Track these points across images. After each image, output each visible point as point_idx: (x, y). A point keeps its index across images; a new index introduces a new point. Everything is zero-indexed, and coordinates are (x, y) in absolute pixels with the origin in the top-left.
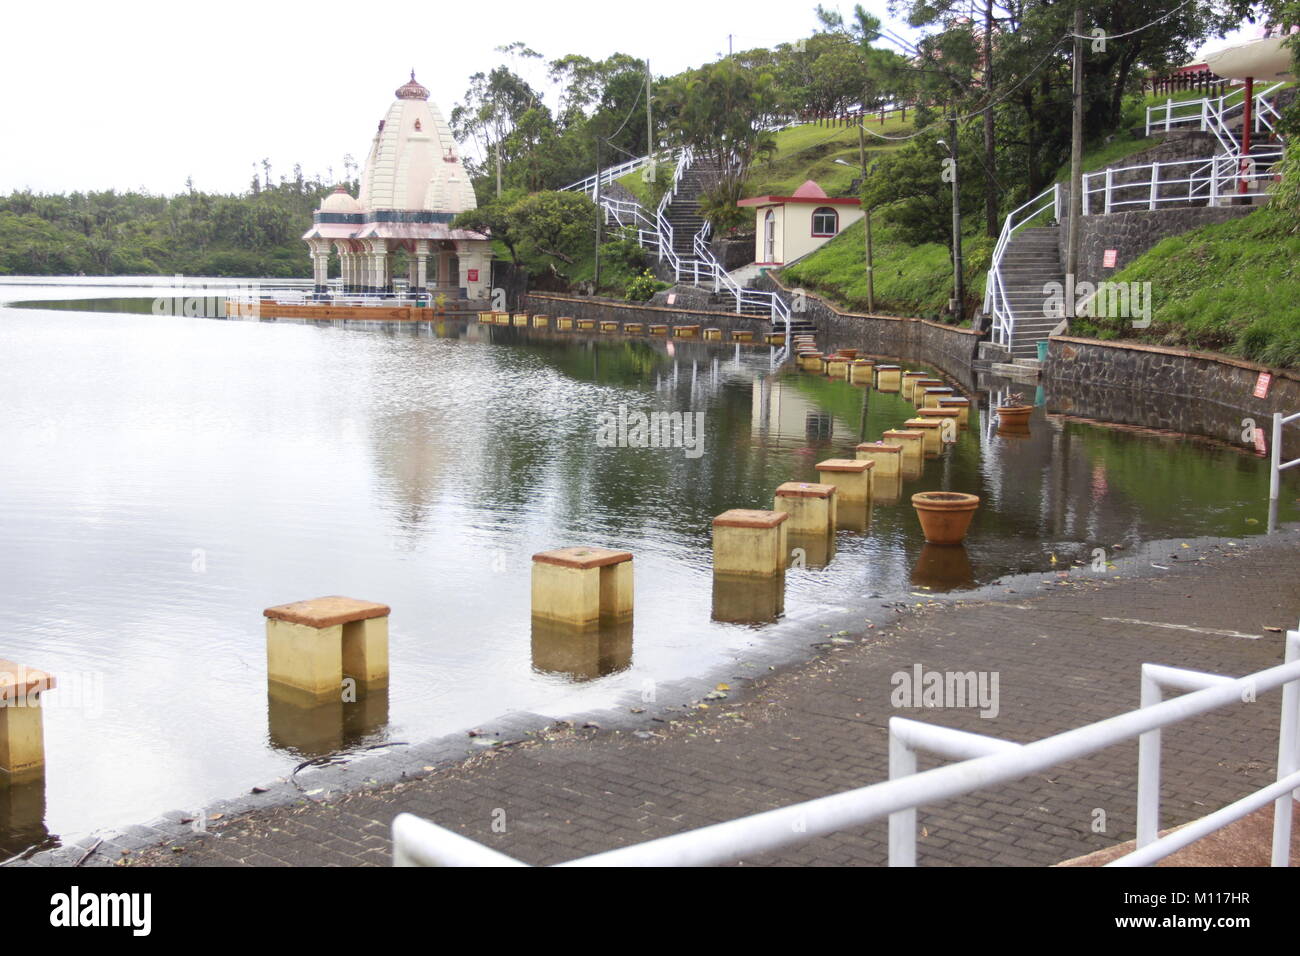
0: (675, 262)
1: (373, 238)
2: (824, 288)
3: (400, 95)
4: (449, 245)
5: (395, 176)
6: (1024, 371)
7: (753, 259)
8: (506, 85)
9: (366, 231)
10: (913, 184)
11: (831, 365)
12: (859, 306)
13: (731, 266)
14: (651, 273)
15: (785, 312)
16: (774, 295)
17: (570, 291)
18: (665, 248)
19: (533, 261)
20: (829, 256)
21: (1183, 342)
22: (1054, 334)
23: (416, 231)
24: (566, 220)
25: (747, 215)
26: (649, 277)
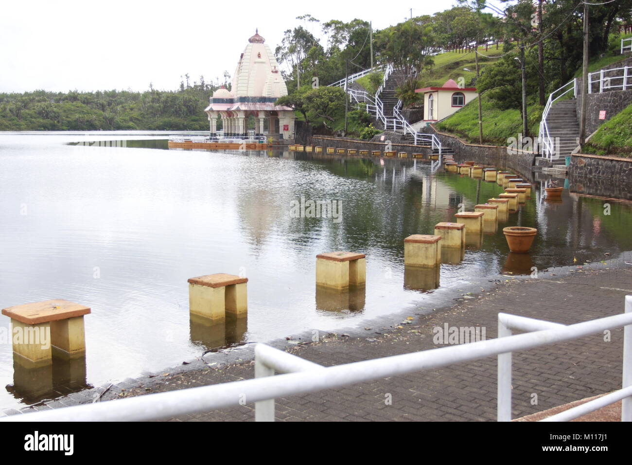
0: (384, 120)
1: (238, 110)
2: (458, 132)
4: (274, 113)
5: (248, 80)
6: (559, 171)
7: (423, 118)
8: (301, 35)
9: (234, 107)
10: (502, 80)
11: (462, 169)
12: (475, 140)
13: (412, 122)
14: (373, 125)
15: (438, 144)
16: (433, 135)
17: (333, 135)
18: (379, 113)
19: (315, 120)
20: (460, 116)
22: (574, 153)
23: (259, 107)
24: (331, 100)
25: (419, 97)
26: (372, 128)
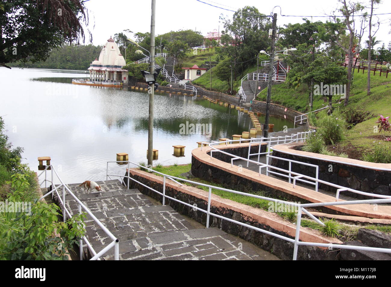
0: (170, 78)
1: (106, 71)
2: (201, 86)
3: (108, 41)
4: (121, 72)
5: (108, 58)
6: (248, 105)
7: (184, 78)
8: (122, 37)
9: (104, 69)
12: (208, 89)
13: (181, 80)
15: (196, 90)
16: (193, 87)
19: (138, 76)
20: (201, 80)
21: (273, 103)
22: (253, 100)
23: (114, 69)
25: (183, 70)
26: (165, 82)
